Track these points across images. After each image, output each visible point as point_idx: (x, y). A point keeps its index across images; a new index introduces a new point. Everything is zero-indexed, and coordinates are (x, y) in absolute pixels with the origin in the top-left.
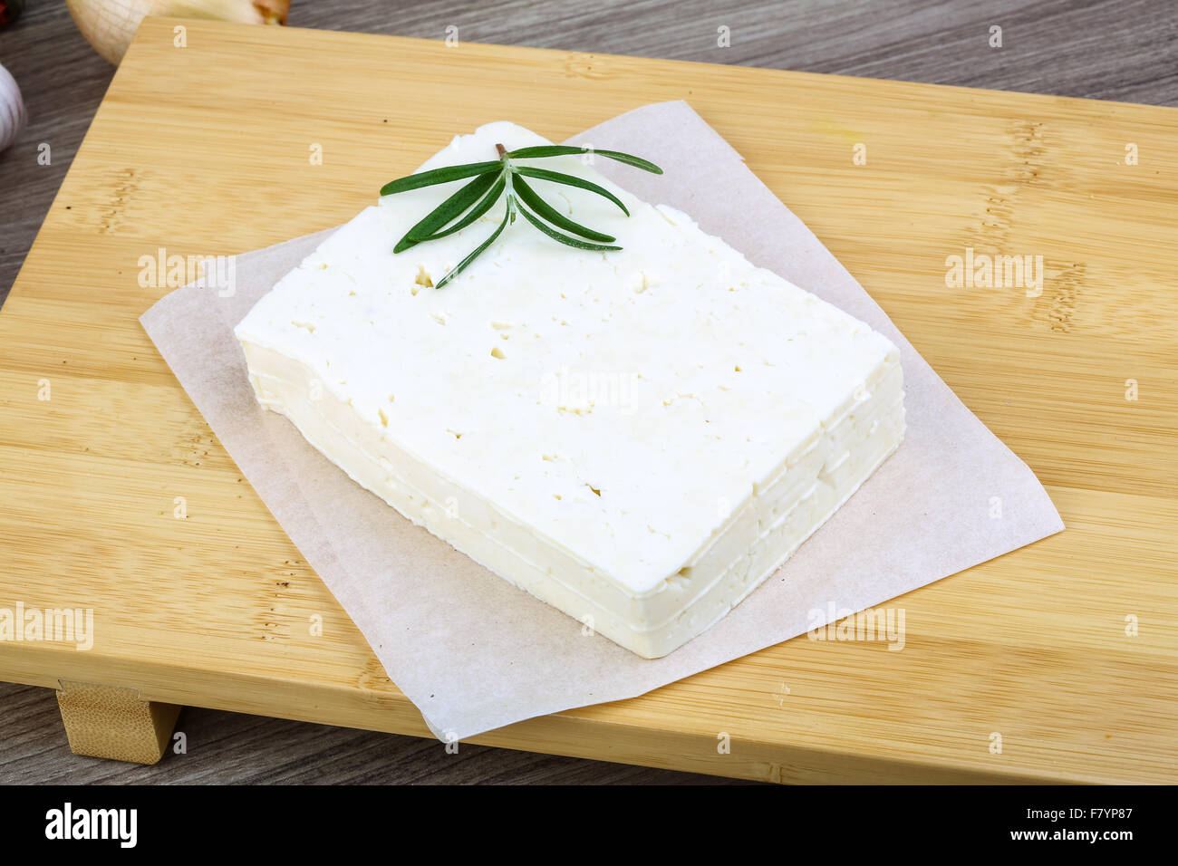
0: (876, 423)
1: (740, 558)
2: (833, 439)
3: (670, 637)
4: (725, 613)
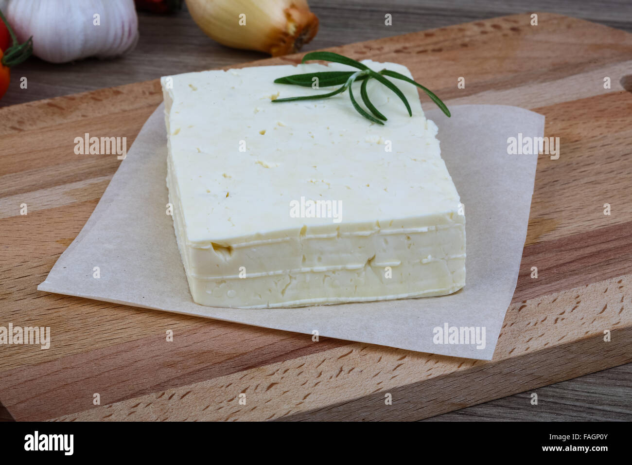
0: (430, 257)
1: (280, 272)
2: (386, 242)
3: (209, 292)
4: (259, 306)
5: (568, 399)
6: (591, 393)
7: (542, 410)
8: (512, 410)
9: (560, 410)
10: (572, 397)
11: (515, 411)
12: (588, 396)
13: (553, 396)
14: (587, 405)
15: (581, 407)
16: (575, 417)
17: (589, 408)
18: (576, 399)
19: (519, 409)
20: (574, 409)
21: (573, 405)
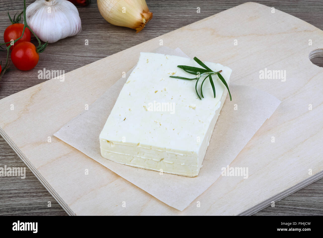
5: (286, 205)
6: (294, 201)
7: (279, 212)
8: (268, 213)
9: (285, 211)
10: (288, 204)
11: (269, 213)
12: (293, 203)
13: (281, 204)
14: (294, 207)
15: (292, 208)
16: (291, 213)
17: (295, 208)
18: (289, 205)
19: (270, 212)
20: (290, 209)
21: (289, 208)
